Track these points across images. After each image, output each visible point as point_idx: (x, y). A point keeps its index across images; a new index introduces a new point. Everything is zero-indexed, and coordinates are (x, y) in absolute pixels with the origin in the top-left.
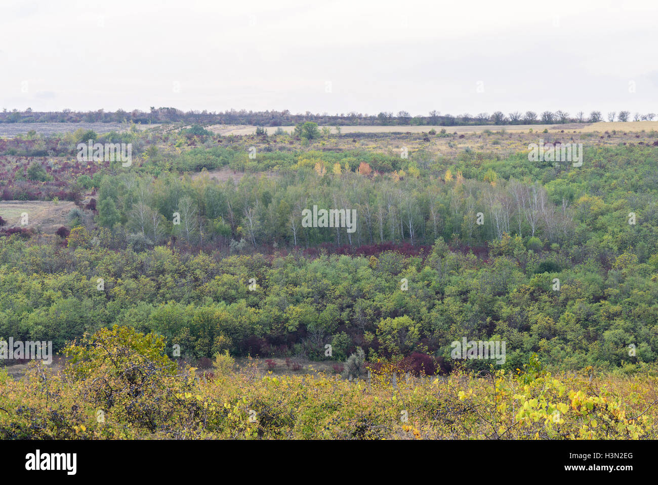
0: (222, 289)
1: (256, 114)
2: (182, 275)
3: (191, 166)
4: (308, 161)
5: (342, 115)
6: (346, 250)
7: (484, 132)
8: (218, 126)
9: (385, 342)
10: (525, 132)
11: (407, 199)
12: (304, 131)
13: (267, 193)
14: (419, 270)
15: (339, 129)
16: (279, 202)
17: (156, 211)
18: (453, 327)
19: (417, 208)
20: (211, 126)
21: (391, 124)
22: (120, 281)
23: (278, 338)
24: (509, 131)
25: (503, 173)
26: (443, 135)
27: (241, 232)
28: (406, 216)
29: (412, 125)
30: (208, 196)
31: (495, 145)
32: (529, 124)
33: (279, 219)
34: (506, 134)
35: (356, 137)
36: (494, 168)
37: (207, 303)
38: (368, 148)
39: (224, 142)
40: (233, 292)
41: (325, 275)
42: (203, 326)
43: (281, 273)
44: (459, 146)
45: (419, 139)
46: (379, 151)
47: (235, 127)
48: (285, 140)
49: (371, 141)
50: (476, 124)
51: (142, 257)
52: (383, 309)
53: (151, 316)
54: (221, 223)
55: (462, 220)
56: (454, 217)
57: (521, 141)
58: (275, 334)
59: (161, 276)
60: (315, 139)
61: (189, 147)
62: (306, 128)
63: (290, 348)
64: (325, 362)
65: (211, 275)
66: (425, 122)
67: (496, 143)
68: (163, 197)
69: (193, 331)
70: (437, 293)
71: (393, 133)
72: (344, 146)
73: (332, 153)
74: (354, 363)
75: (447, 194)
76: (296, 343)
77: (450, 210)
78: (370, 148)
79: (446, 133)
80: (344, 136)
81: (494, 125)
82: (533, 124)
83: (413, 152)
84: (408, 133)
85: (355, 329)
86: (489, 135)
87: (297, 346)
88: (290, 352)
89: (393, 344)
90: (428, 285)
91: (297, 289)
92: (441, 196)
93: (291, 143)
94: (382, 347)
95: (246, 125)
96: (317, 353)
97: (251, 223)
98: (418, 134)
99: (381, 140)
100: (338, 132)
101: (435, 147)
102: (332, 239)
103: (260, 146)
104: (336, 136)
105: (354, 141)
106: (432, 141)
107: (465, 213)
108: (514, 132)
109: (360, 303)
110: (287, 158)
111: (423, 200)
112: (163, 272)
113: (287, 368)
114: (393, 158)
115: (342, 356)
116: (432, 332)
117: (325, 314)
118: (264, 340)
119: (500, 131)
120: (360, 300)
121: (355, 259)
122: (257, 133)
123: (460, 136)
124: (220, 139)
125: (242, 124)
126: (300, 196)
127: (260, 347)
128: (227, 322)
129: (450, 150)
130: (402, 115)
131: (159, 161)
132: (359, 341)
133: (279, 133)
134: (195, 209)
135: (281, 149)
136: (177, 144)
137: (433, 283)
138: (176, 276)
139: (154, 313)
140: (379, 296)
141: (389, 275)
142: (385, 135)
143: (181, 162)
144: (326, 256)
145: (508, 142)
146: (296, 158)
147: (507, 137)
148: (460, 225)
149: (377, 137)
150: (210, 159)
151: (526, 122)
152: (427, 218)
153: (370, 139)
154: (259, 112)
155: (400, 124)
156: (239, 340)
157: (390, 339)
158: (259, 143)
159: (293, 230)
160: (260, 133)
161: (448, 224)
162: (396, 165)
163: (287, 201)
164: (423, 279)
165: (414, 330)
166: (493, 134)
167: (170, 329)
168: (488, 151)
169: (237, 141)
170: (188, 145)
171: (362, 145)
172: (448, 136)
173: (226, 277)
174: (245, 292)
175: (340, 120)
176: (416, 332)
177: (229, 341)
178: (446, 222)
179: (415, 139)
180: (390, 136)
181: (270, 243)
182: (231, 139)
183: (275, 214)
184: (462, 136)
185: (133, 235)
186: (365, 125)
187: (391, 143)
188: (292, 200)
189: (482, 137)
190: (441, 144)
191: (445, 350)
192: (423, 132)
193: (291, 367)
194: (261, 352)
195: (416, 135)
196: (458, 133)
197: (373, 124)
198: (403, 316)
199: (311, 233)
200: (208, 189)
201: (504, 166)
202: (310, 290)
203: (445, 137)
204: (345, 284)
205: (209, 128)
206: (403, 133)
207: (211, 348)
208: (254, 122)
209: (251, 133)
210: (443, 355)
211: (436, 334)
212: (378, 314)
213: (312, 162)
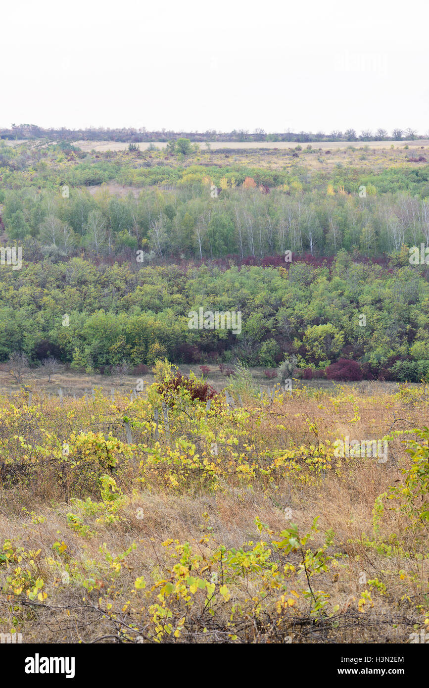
0: (147, 298)
1: (114, 131)
2: (104, 285)
3: (80, 181)
4: (195, 176)
5: (196, 132)
6: (251, 261)
7: (348, 149)
8: (81, 142)
9: (312, 348)
10: (386, 148)
11: (307, 213)
12: (177, 147)
13: (170, 206)
14: (329, 279)
15: (208, 145)
16: (183, 216)
17: (67, 223)
18: (376, 334)
19: (317, 221)
20: (75, 141)
21: (247, 140)
22: (46, 291)
23: (207, 345)
24: (372, 148)
25: (382, 188)
26: (309, 151)
27: (146, 243)
28: (306, 229)
29: (267, 142)
30: (112, 210)
31: (363, 161)
32: (380, 141)
33: (185, 231)
34: (369, 150)
35: (227, 153)
36: (372, 183)
37: (135, 312)
38: (242, 163)
39: (101, 158)
40: (157, 302)
41: (242, 285)
42: (138, 334)
43: (200, 283)
44: (328, 161)
45: (288, 154)
46: (254, 167)
47: (99, 143)
48: (159, 156)
49: (242, 157)
50: (329, 141)
51: (62, 267)
52: (306, 317)
53: (86, 325)
54: (126, 235)
55: (360, 232)
56: (352, 230)
57: (385, 157)
58: (205, 341)
59: (83, 286)
60: (188, 154)
61: (70, 162)
62: (179, 145)
63: (220, 354)
64: (255, 368)
65: (131, 286)
66: (280, 138)
67: (362, 159)
68: (69, 211)
69: (129, 339)
70: (352, 302)
71: (261, 149)
72: (219, 160)
73: (214, 168)
74: (288, 369)
75: (343, 207)
76: (226, 350)
77: (348, 222)
78: (245, 163)
79: (312, 149)
80: (215, 152)
81: (346, 141)
82: (384, 141)
83: (288, 167)
84: (276, 149)
85: (281, 336)
86: (353, 151)
87: (228, 353)
88: (221, 359)
89: (319, 351)
90: (341, 295)
91: (219, 299)
92: (338, 210)
93: (166, 158)
94: (309, 353)
95: (108, 141)
96: (248, 360)
97: (158, 235)
98: (285, 150)
99: (251, 156)
100: (207, 148)
101: (305, 162)
102: (236, 250)
103: (137, 161)
104: (207, 152)
105: (227, 157)
106: (301, 156)
107: (363, 226)
108: (376, 148)
109: (282, 312)
110: (172, 172)
111: (321, 213)
112: (84, 282)
113: (221, 374)
114: (274, 173)
115: (271, 363)
116: (356, 338)
117: (251, 322)
118: (197, 347)
119: (364, 147)
120: (281, 309)
121: (266, 269)
122: (129, 148)
123: (326, 152)
124: (98, 155)
125: (104, 140)
126: (203, 210)
127: (192, 354)
128: (160, 330)
129: (321, 166)
130: (258, 132)
131: (50, 175)
132: (286, 347)
133: (151, 149)
134: (104, 222)
135: (160, 164)
136: (58, 160)
137: (346, 293)
138: (99, 286)
139: (89, 321)
140: (299, 306)
141: (302, 285)
142: (253, 152)
143: (71, 176)
144: (237, 267)
145: (373, 157)
146: (180, 173)
147: (371, 153)
148: (359, 237)
149: (247, 153)
150: (97, 174)
151: (377, 139)
152: (326, 231)
153: (241, 155)
154: (117, 129)
155: (256, 140)
156: (172, 347)
157: (317, 346)
158: (135, 158)
159: (198, 241)
160: (132, 149)
161: (347, 236)
162: (278, 180)
163: (190, 214)
164: (336, 288)
165: (339, 337)
166: (357, 150)
167: (106, 337)
168: (358, 166)
169: (114, 157)
170: (68, 161)
171: (236, 161)
172: (315, 152)
173: (148, 288)
174: (170, 302)
175: (198, 137)
176: (340, 339)
177: (163, 349)
178: (345, 234)
179: (284, 155)
180: (259, 152)
181: (177, 254)
182: (109, 155)
183: (181, 228)
184: (328, 152)
185: (47, 247)
186: (223, 141)
187: (263, 158)
188: (195, 213)
189: (347, 153)
190: (311, 160)
191: (371, 356)
192: (289, 149)
193: (224, 373)
194: (194, 358)
195: (283, 151)
196: (322, 149)
197: (230, 141)
198: (326, 324)
199: (216, 245)
200: (113, 202)
201: (382, 181)
202: (231, 299)
203: (311, 153)
204: (264, 293)
205: (75, 144)
206: (270, 149)
207: (146, 355)
208: (116, 138)
209: (124, 150)
210: (370, 361)
211: (360, 341)
212: (301, 323)
213: (198, 177)
